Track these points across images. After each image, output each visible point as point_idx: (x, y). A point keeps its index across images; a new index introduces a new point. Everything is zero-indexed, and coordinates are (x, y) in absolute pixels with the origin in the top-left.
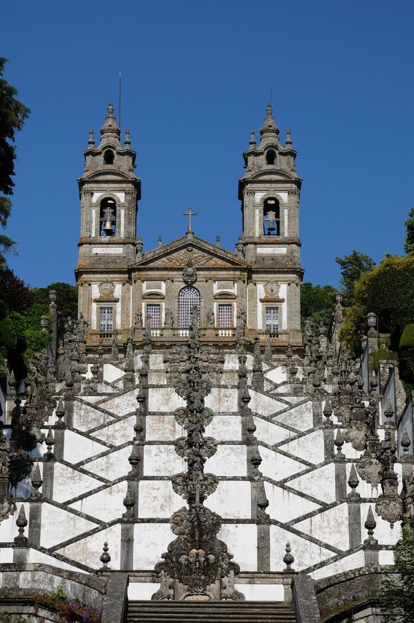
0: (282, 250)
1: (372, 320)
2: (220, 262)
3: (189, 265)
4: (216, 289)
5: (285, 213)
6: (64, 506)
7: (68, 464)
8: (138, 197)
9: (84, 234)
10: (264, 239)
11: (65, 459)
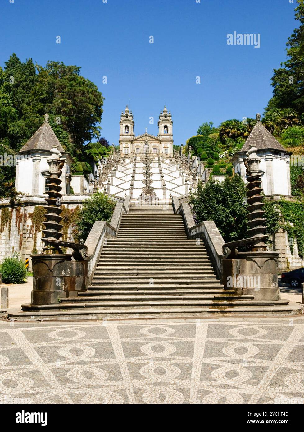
0: (168, 137)
1: (190, 148)
2: (153, 139)
3: (146, 140)
4: (153, 145)
5: (169, 129)
6: (116, 186)
7: (116, 178)
8: (134, 125)
9: (121, 133)
10: (164, 134)
11: (116, 176)
